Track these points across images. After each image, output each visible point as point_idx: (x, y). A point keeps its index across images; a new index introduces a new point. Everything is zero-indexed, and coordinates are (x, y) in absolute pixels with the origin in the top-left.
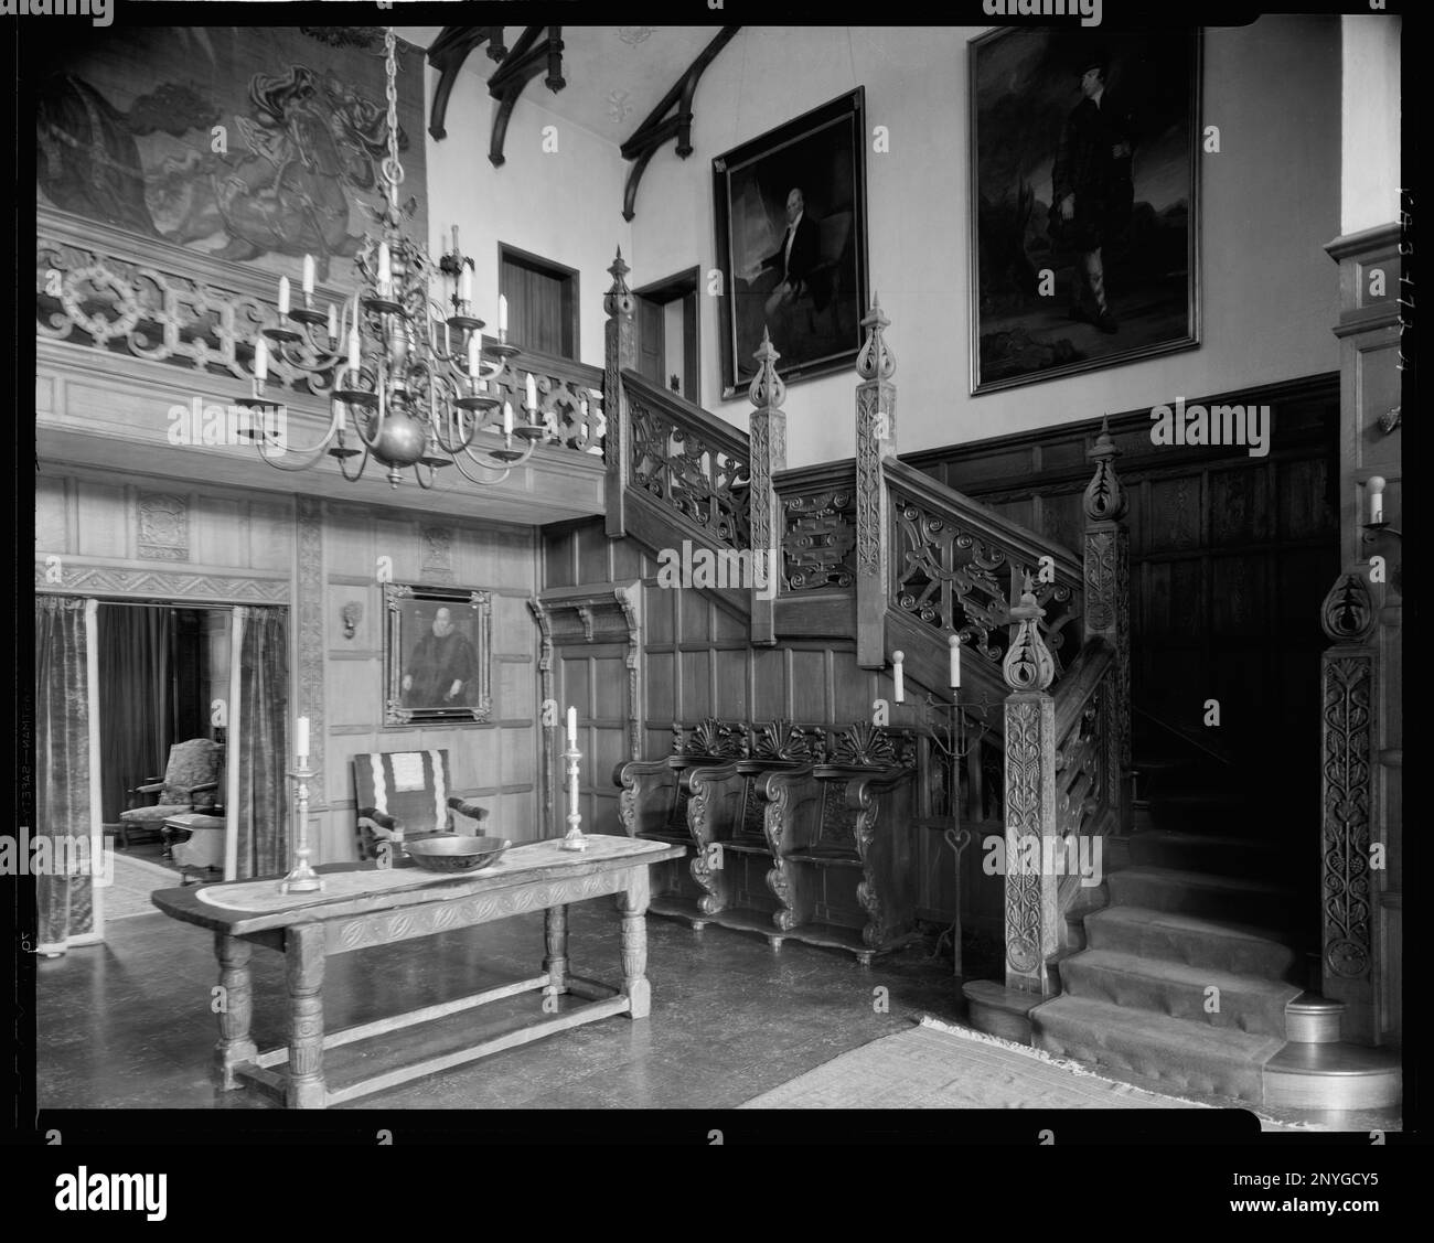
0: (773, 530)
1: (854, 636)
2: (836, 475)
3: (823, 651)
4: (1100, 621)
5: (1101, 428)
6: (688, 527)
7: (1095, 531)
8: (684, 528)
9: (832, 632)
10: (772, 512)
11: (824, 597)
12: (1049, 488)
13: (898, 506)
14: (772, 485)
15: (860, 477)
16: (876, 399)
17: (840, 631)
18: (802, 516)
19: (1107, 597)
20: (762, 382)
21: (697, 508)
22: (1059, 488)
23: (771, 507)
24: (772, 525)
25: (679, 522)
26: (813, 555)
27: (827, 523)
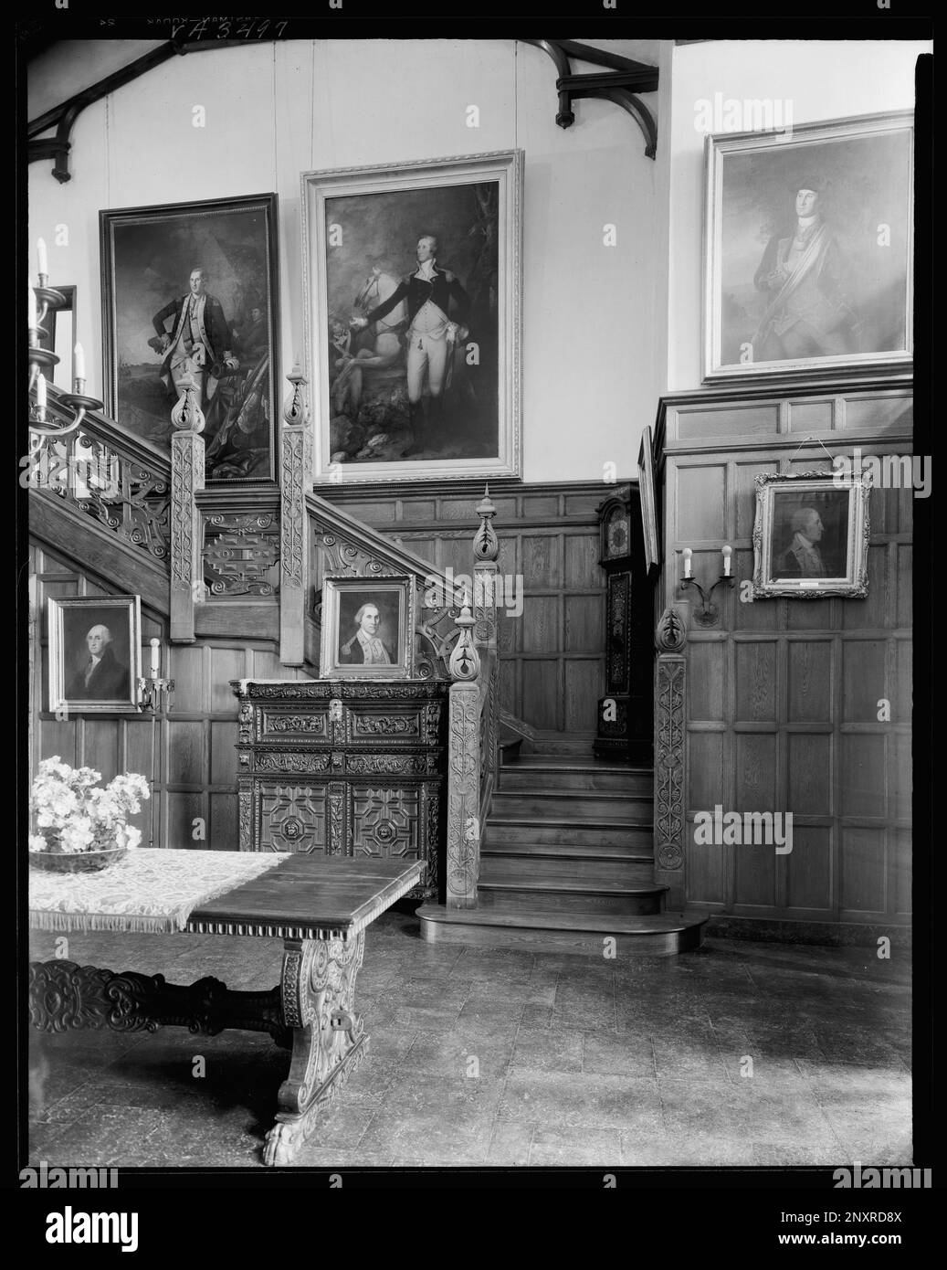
0: (195, 540)
1: (277, 638)
2: (260, 500)
3: (244, 650)
4: (484, 635)
5: (484, 493)
6: (98, 529)
7: (482, 568)
8: (91, 529)
9: (254, 634)
10: (194, 524)
11: (247, 604)
12: (408, 534)
13: (317, 533)
14: (194, 501)
15: (284, 505)
16: (301, 442)
17: (263, 633)
18: (225, 531)
19: (490, 616)
20: (185, 408)
21: (107, 511)
22: (416, 535)
23: (194, 520)
24: (194, 537)
25: (86, 522)
26: (234, 566)
27: (250, 540)
